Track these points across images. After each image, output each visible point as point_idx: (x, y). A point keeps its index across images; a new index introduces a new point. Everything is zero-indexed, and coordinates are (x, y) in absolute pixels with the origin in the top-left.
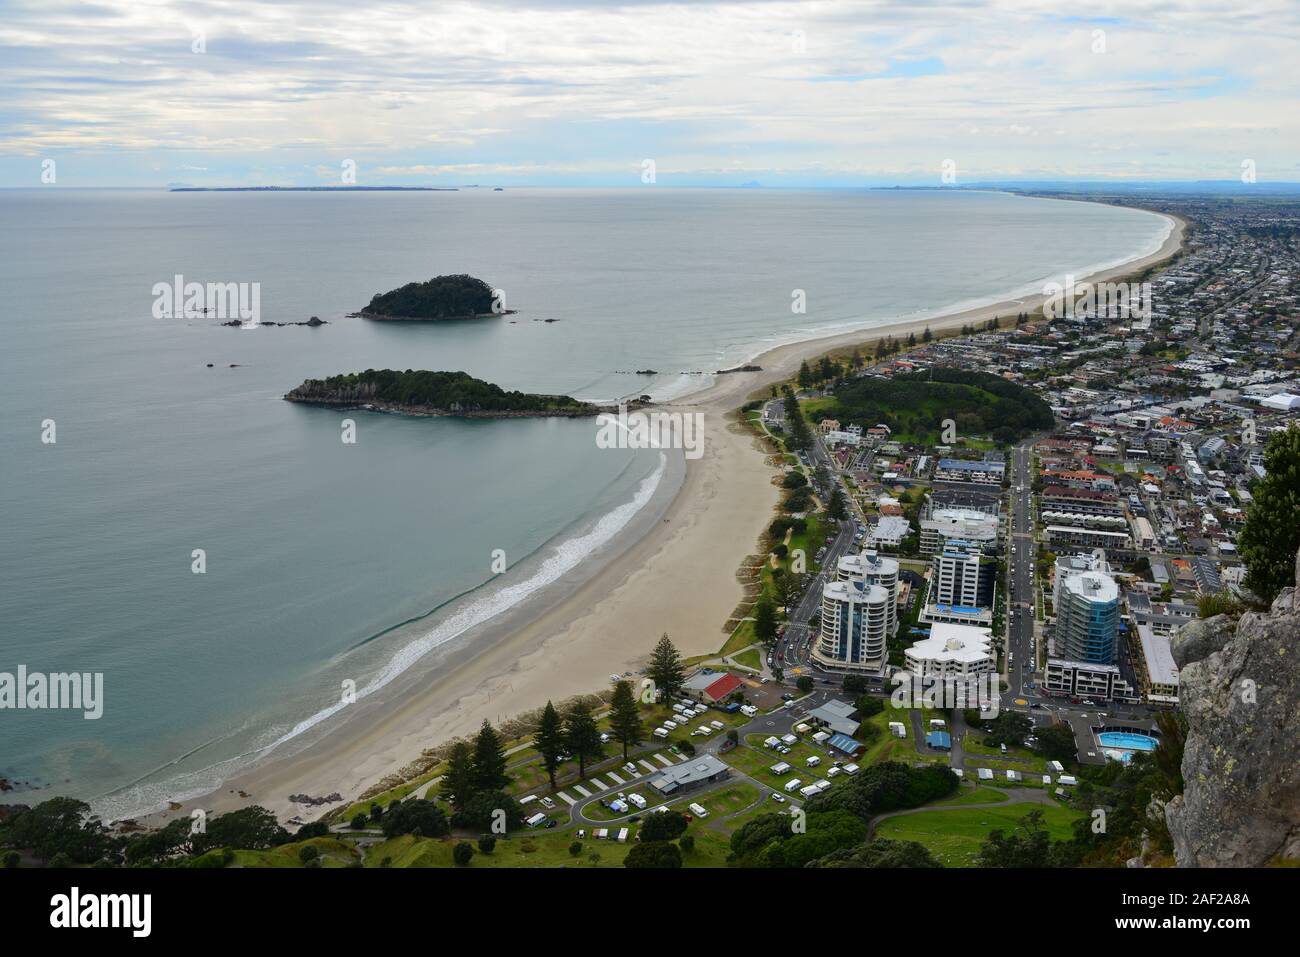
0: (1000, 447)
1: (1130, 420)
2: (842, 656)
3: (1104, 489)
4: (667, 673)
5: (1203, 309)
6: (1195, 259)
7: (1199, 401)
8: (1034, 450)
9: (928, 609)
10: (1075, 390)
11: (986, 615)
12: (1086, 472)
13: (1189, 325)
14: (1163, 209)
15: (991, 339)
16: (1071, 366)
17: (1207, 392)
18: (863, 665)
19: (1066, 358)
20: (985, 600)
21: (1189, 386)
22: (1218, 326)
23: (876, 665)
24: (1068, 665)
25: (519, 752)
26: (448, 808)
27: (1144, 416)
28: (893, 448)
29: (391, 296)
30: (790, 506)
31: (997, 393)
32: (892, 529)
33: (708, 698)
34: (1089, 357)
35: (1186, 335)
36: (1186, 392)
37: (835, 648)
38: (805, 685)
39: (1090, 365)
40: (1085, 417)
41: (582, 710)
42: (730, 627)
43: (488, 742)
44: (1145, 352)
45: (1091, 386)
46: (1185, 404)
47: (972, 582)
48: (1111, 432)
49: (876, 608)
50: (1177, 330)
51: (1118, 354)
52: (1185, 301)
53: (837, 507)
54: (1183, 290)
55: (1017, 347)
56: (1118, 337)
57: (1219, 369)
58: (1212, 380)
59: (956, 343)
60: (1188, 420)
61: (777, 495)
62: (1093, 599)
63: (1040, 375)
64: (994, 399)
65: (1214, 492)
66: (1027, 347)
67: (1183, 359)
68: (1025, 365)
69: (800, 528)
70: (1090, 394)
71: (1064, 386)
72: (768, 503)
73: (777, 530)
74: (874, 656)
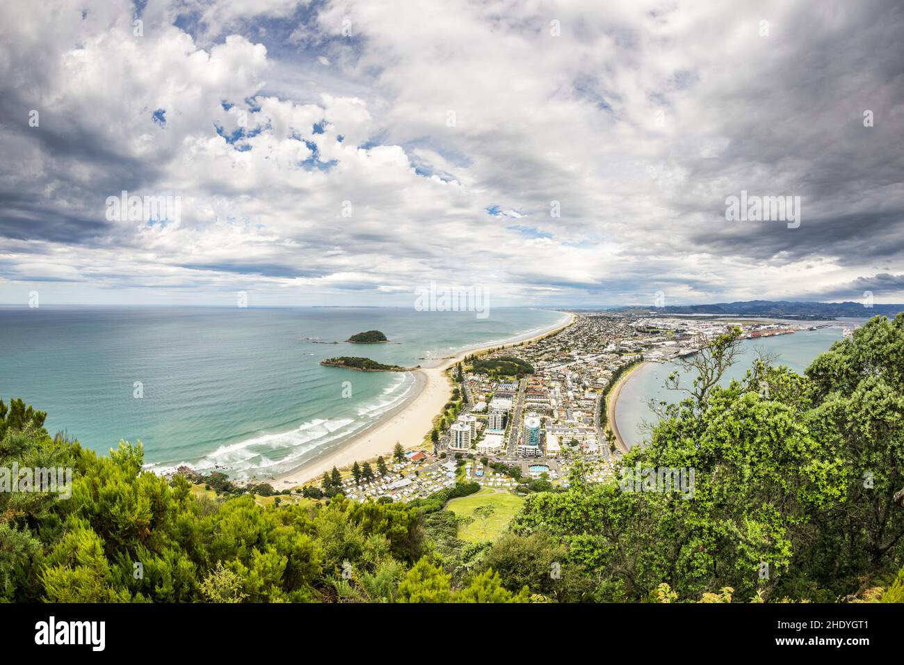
0: (518, 379)
1: (554, 370)
2: (457, 446)
3: (545, 391)
4: (399, 454)
5: (576, 338)
6: (576, 325)
7: (573, 363)
8: (528, 380)
9: (486, 431)
10: (541, 362)
11: (503, 432)
12: (541, 386)
13: (572, 342)
14: (570, 311)
15: (521, 348)
16: (541, 355)
17: (575, 361)
18: (463, 449)
19: (539, 353)
20: (504, 426)
21: (571, 359)
22: (580, 343)
23: (467, 449)
24: (524, 446)
25: (347, 477)
26: (323, 490)
27: (558, 368)
28: (487, 381)
29: (356, 336)
30: (453, 399)
31: (519, 364)
32: (480, 406)
33: (412, 460)
34: (546, 352)
35: (572, 345)
36: (569, 361)
37: (455, 444)
38: (443, 456)
39: (546, 354)
40: (543, 369)
41: (366, 465)
42: (425, 438)
43: (336, 473)
44: (560, 350)
45: (546, 360)
46: (569, 365)
47: (499, 422)
48: (549, 374)
49: (467, 433)
50: (569, 344)
51: (553, 351)
52: (572, 336)
53: (465, 400)
54: (572, 333)
55: (527, 350)
56: (554, 347)
57: (579, 354)
58: (577, 357)
59: (510, 350)
60: (570, 369)
61: (451, 395)
62: (532, 427)
63: (532, 358)
64: (517, 365)
65: (574, 390)
66: (530, 350)
67: (570, 352)
68: (528, 355)
69: (454, 406)
70: (545, 363)
71: (538, 360)
72: (447, 398)
73: (447, 407)
74: (466, 445)
